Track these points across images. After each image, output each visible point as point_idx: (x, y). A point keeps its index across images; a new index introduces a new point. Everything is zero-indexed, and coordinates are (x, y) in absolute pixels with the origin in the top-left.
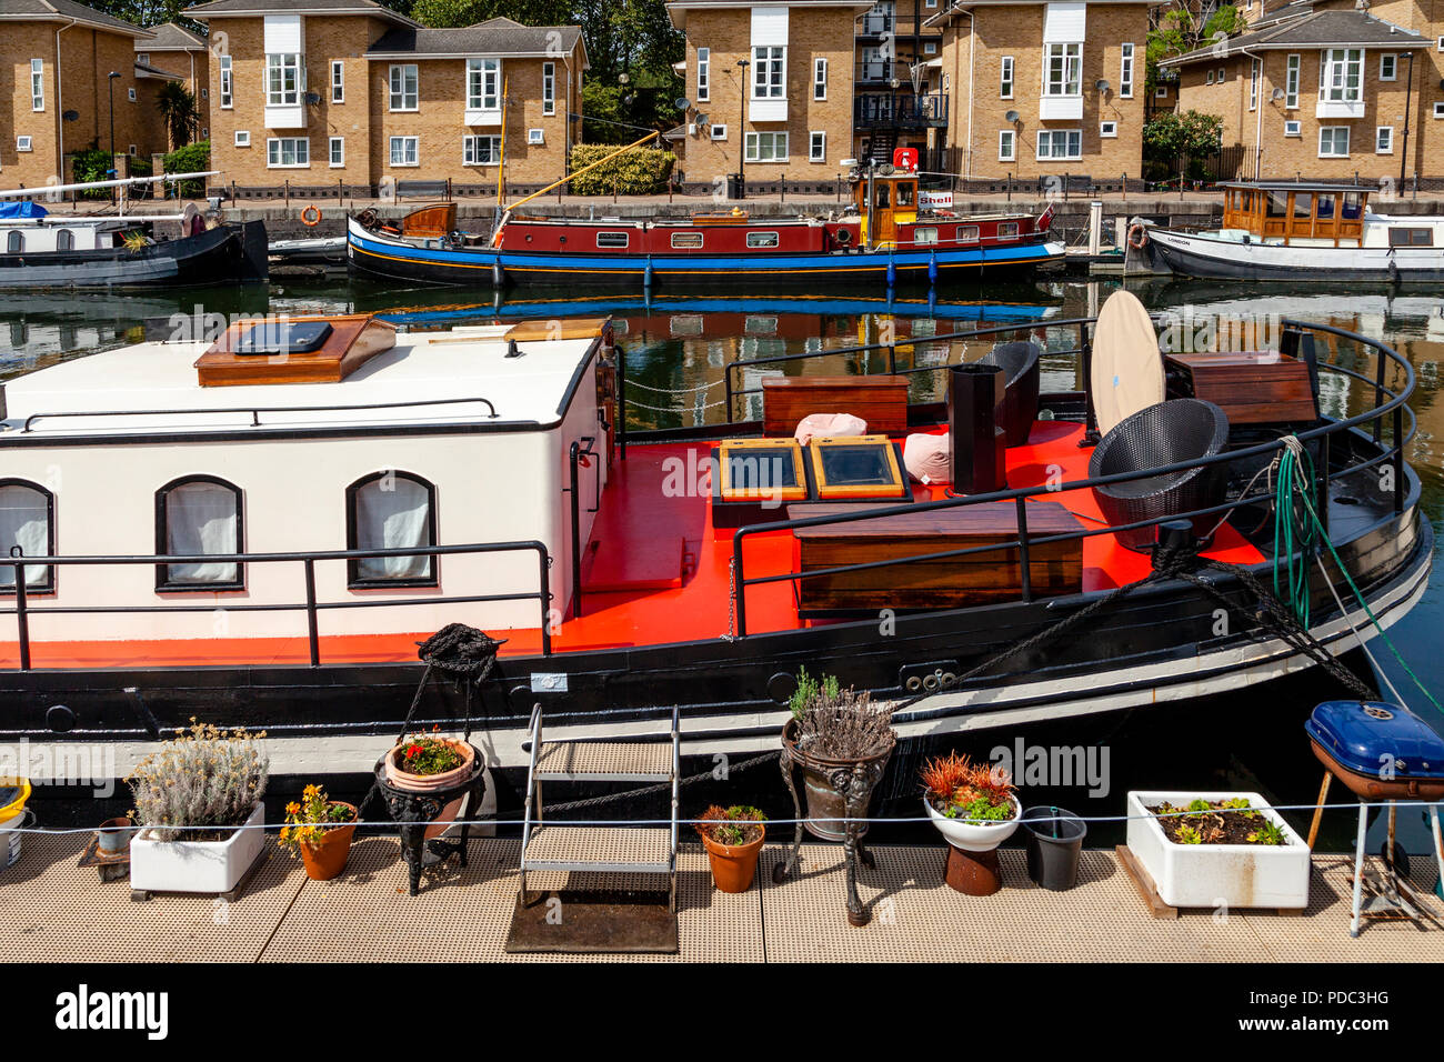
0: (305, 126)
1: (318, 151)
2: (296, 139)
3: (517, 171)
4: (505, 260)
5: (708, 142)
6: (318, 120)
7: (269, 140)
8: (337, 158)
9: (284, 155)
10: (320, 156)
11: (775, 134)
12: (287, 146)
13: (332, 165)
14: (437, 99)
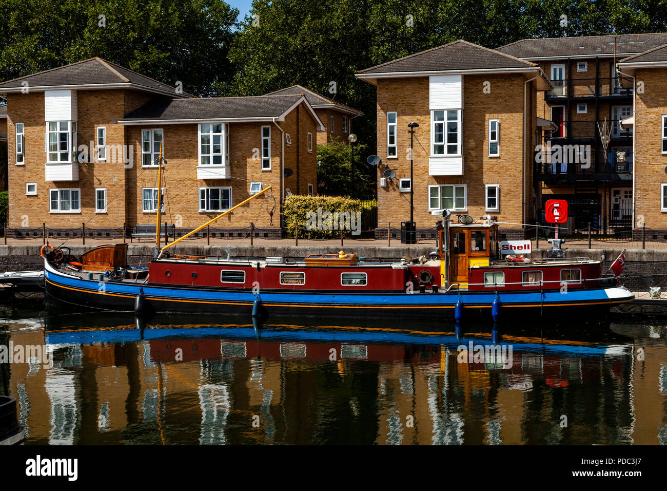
0: (77, 179)
1: (87, 199)
2: (71, 190)
3: (242, 218)
4: (147, 291)
5: (397, 194)
6: (87, 174)
7: (51, 190)
8: (101, 205)
9: (62, 203)
10: (89, 204)
11: (454, 186)
12: (64, 195)
13: (98, 211)
14: (178, 157)
